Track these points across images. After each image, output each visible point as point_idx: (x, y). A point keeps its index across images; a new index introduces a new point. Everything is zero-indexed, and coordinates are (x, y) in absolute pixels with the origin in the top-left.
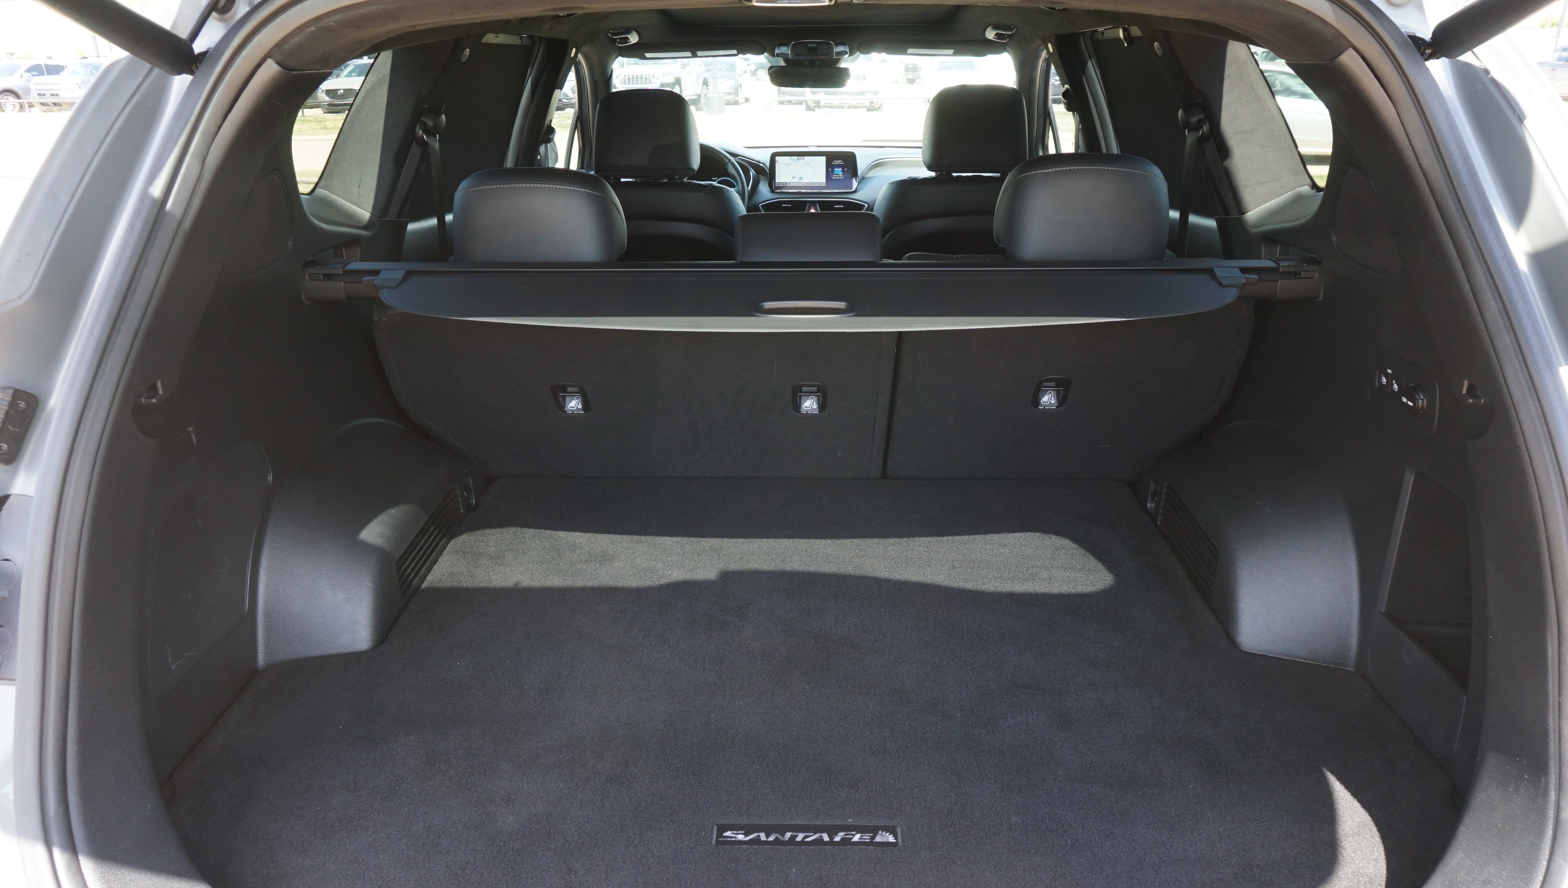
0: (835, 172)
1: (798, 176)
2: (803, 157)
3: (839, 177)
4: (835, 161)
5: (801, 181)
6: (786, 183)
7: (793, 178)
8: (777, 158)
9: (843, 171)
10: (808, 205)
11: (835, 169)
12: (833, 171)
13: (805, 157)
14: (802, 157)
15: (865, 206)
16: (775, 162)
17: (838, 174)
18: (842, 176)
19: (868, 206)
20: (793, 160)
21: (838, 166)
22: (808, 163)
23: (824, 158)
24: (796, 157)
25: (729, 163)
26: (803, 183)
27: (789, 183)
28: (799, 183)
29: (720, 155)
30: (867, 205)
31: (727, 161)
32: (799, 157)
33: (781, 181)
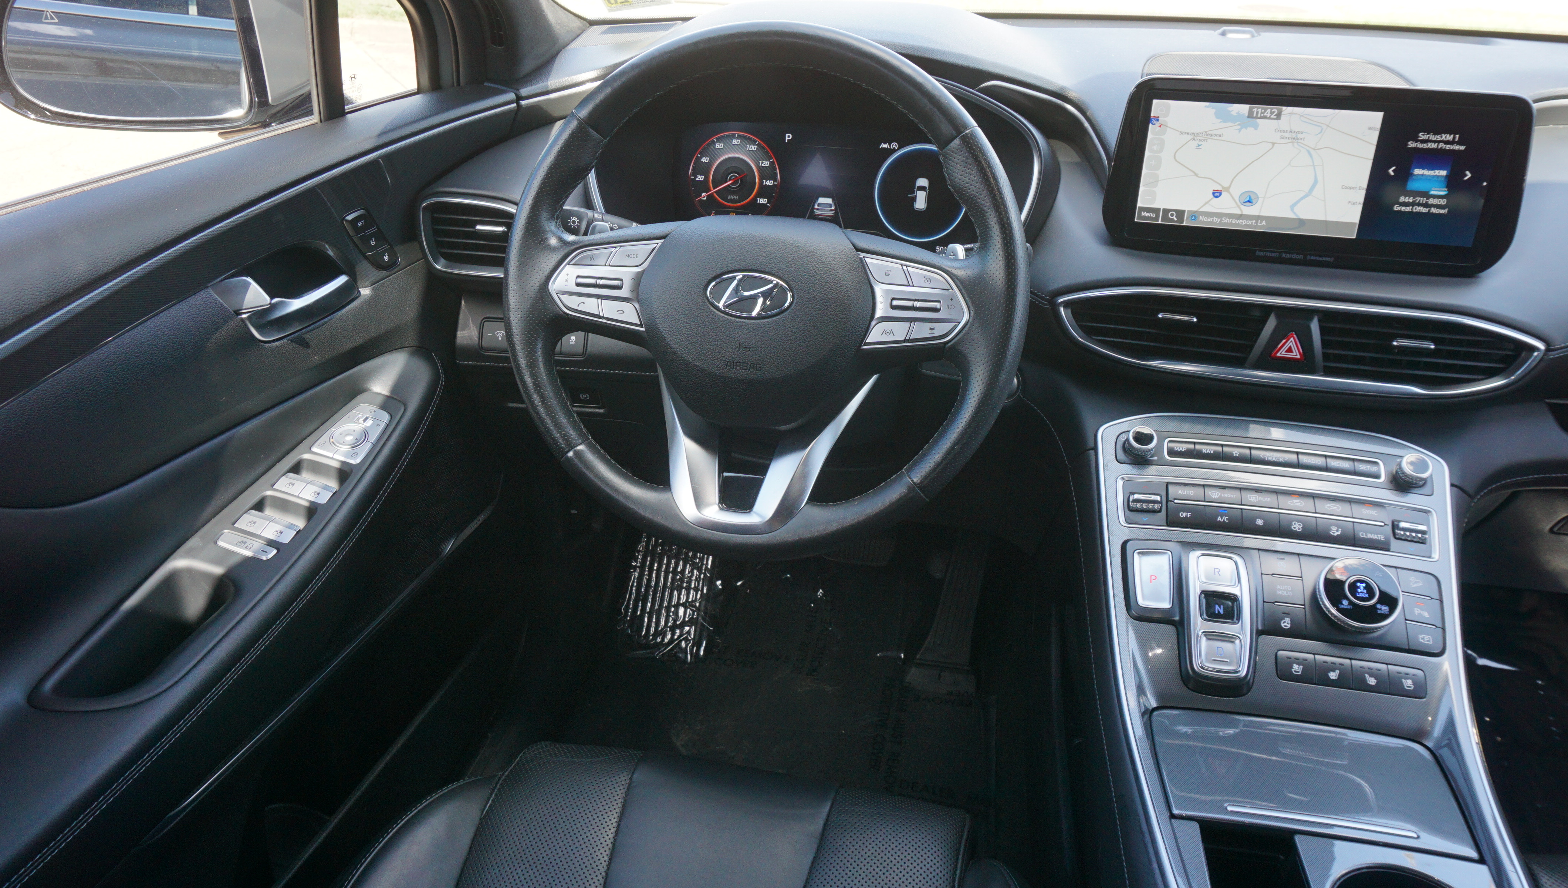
0: (1413, 185)
1: (1237, 191)
2: (1275, 109)
3: (1426, 205)
4: (1422, 136)
5: (1248, 210)
6: (1180, 213)
7: (1217, 194)
8: (1158, 106)
9: (1453, 183)
10: (1271, 324)
11: (1417, 171)
12: (1404, 175)
13: (1287, 110)
14: (1270, 110)
15: (1533, 349)
16: (1146, 120)
17: (1426, 195)
18: (1443, 202)
19: (1548, 350)
20: (1226, 118)
21: (1432, 158)
22: (1295, 137)
23: (1376, 118)
24: (1244, 108)
25: (957, 142)
26: (1258, 218)
27: (1194, 215)
28: (1240, 216)
29: (918, 95)
30: (1541, 346)
31: (946, 129)
32: (1258, 109)
33: (1161, 204)
